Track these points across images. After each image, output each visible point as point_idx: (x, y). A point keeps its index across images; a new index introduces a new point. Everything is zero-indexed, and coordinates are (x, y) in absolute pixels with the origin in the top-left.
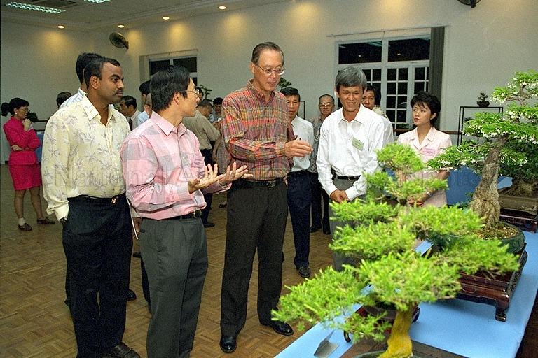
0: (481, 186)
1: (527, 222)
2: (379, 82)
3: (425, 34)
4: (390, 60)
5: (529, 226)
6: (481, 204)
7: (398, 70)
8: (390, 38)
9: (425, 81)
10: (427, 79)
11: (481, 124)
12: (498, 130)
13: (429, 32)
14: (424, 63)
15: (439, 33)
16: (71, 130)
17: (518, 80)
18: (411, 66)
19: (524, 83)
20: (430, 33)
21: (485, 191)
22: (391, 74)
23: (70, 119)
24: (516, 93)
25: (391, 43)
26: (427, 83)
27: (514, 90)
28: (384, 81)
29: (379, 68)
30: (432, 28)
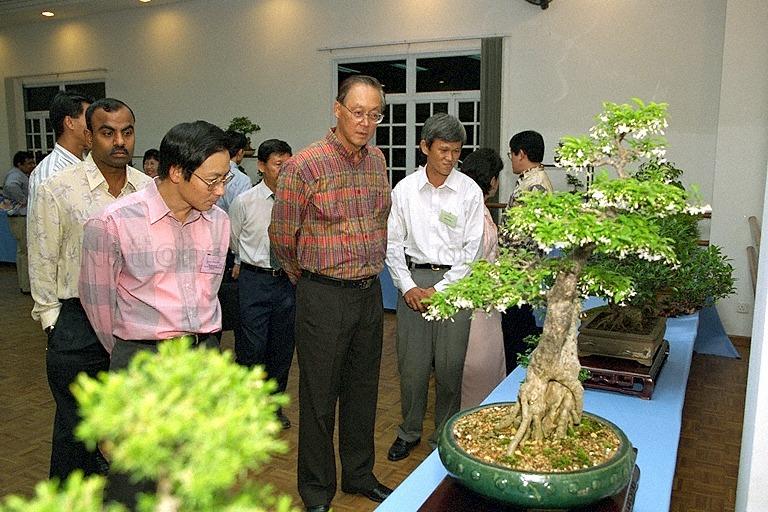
0: (543, 351)
1: (637, 380)
2: (404, 125)
3: (473, 49)
4: (419, 90)
5: (638, 387)
6: (544, 387)
7: (432, 106)
8: (418, 54)
9: (475, 123)
10: (478, 121)
11: (536, 220)
12: (570, 237)
13: (478, 45)
14: (472, 96)
15: (493, 46)
16: (62, 203)
17: (611, 122)
18: (453, 99)
19: (623, 129)
20: (480, 48)
21: (550, 362)
22: (422, 111)
23: (61, 189)
24: (607, 149)
25: (420, 62)
26: (478, 126)
27: (603, 141)
28: (411, 124)
29: (404, 103)
30: (482, 39)
